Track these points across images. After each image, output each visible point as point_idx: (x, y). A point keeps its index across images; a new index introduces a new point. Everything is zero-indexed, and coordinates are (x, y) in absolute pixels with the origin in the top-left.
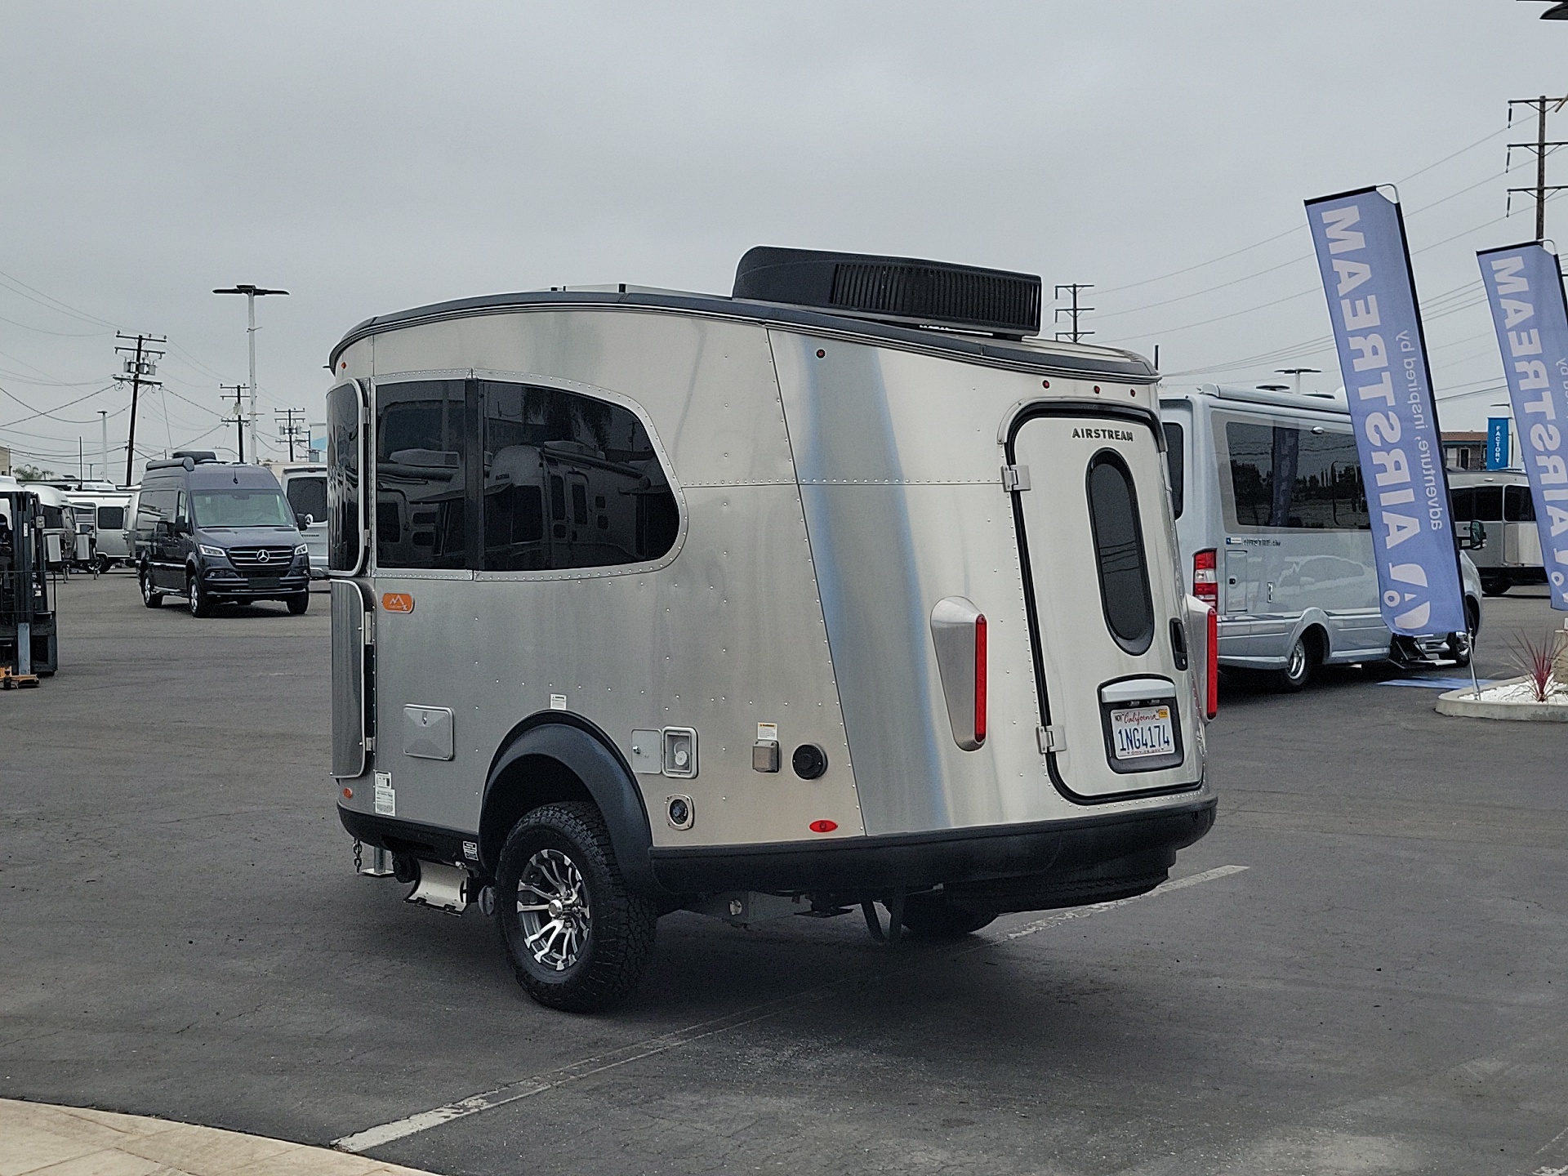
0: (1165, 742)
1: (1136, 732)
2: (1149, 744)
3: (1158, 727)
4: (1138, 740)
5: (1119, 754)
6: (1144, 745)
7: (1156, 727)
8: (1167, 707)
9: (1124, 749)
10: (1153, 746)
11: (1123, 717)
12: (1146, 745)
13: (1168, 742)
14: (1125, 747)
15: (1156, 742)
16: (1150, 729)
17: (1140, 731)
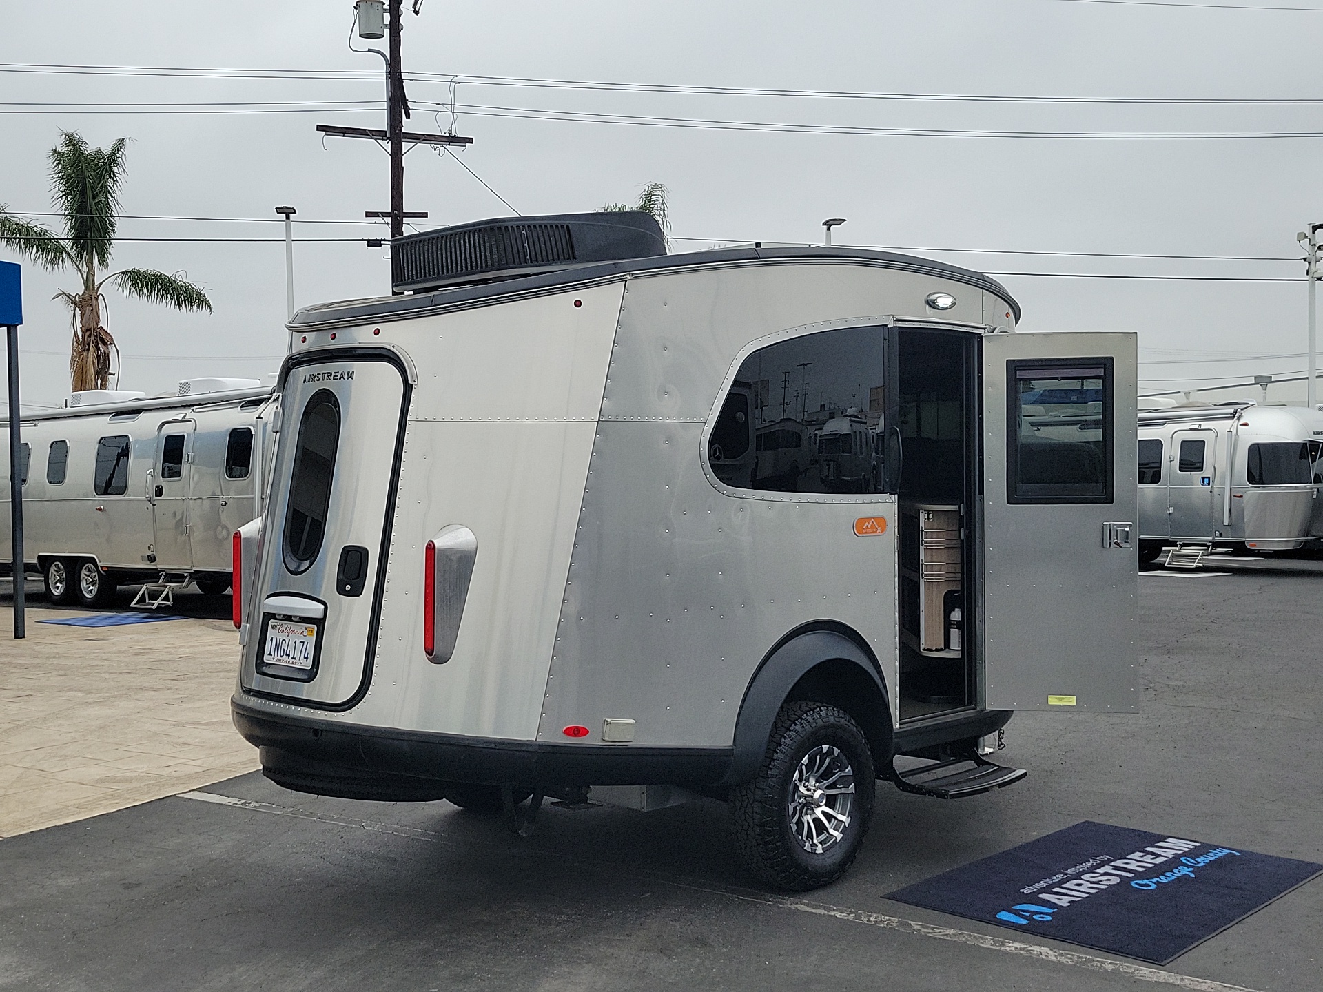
0: (305, 658)
1: (284, 642)
2: (291, 656)
3: (303, 642)
4: (284, 650)
5: (266, 659)
6: (286, 655)
7: (301, 642)
8: (315, 626)
9: (270, 654)
10: (293, 658)
11: (278, 627)
12: (289, 655)
13: (307, 658)
14: (272, 653)
15: (297, 656)
16: (295, 643)
17: (287, 643)
